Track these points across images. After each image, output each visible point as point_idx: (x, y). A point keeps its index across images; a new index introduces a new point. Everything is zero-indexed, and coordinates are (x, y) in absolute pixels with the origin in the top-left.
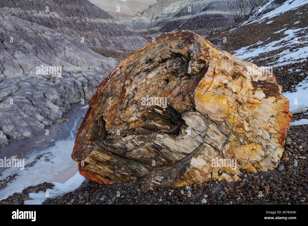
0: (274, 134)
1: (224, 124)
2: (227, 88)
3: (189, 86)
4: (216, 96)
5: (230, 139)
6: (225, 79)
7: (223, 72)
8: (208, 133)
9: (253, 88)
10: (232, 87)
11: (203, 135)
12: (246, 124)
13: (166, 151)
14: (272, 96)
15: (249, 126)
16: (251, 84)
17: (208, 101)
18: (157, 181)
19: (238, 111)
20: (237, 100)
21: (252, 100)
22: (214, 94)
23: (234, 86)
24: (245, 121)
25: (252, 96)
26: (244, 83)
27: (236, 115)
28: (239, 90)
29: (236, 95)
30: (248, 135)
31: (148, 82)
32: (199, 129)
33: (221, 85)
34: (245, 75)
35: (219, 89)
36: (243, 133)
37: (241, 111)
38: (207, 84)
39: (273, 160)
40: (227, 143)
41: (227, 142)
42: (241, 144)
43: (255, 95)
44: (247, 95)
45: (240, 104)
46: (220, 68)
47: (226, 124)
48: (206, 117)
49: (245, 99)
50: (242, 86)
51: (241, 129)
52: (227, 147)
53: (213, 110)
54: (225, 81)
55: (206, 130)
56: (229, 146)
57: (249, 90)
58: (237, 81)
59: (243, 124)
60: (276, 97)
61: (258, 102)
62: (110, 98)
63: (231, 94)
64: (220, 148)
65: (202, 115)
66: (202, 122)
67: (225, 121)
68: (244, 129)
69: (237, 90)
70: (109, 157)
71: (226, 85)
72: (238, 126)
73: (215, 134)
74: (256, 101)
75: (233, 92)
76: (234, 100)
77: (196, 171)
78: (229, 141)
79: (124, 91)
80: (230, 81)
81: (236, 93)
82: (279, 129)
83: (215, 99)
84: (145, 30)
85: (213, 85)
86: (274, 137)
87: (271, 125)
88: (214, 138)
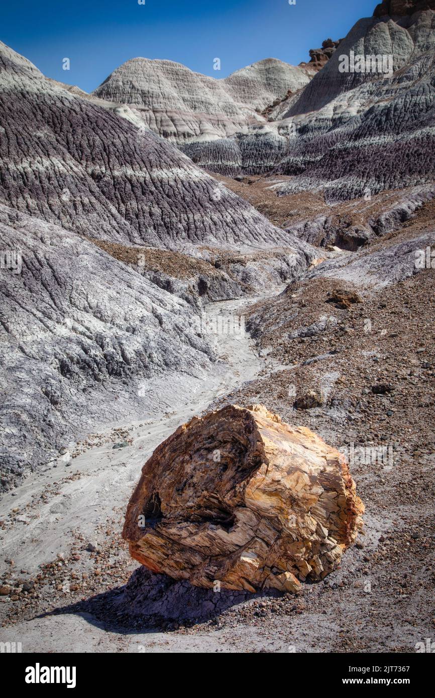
0: (335, 531)
1: (276, 519)
2: (280, 484)
5: (282, 535)
6: (279, 475)
7: (277, 468)
8: (259, 528)
9: (310, 484)
10: (286, 484)
11: (255, 529)
13: (219, 541)
14: (333, 491)
16: (309, 479)
17: (258, 498)
19: (292, 507)
20: (291, 496)
21: (308, 496)
23: (289, 482)
24: (300, 517)
25: (309, 492)
26: (301, 477)
27: (290, 511)
28: (294, 486)
29: (291, 491)
30: (302, 532)
32: (250, 523)
33: (273, 482)
34: (303, 469)
35: (271, 486)
36: (296, 530)
37: (295, 506)
38: (258, 481)
39: (329, 559)
40: (279, 539)
41: (279, 537)
42: (294, 540)
43: (312, 491)
44: (303, 490)
45: (294, 500)
46: (275, 464)
47: (278, 519)
48: (257, 513)
49: (300, 495)
50: (297, 482)
51: (295, 525)
52: (280, 542)
53: (264, 506)
54: (278, 478)
55: (258, 525)
57: (306, 485)
58: (293, 476)
59: (297, 520)
60: (338, 493)
61: (316, 497)
62: (167, 472)
63: (284, 490)
64: (272, 542)
65: (253, 511)
66: (254, 517)
67: (277, 517)
69: (292, 486)
70: (164, 541)
71: (279, 481)
73: (267, 529)
74: (313, 497)
75: (286, 488)
76: (288, 496)
77: (247, 565)
79: (182, 468)
80: (284, 477)
81: (290, 489)
82: (340, 526)
85: (264, 483)
86: (334, 534)
87: (331, 521)
88: (265, 533)
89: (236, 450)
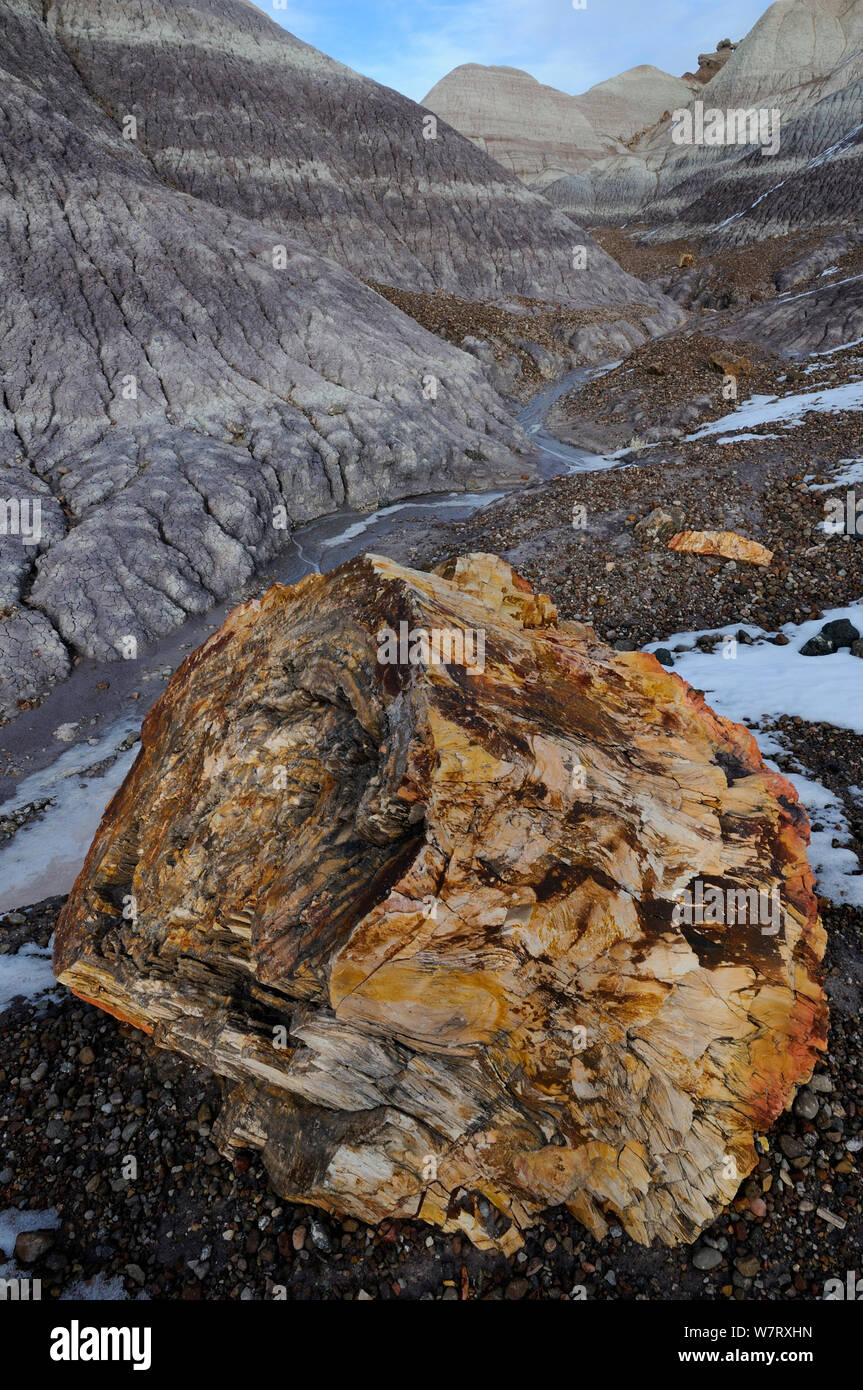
0: (722, 1103)
1: (475, 1064)
2: (499, 942)
3: (334, 903)
4: (439, 972)
5: (496, 1118)
6: (495, 904)
7: (490, 873)
8: (404, 1084)
9: (639, 935)
10: (527, 937)
11: (386, 1084)
12: (580, 1075)
14: (739, 962)
15: (592, 1082)
16: (633, 915)
17: (397, 994)
18: (254, 1135)
19: (546, 1025)
20: (544, 987)
21: (624, 985)
22: (428, 967)
23: (540, 931)
24: (577, 1062)
25: (629, 968)
26: (599, 911)
27: (538, 1037)
28: (563, 945)
29: (546, 968)
30: (583, 1116)
32: (366, 1068)
33: (467, 931)
34: (613, 870)
35: (456, 949)
36: (561, 1106)
37: (561, 1022)
38: (393, 932)
39: (685, 1208)
40: (484, 1128)
41: (483, 1126)
42: (544, 1143)
43: (644, 968)
44: (605, 963)
45: (562, 998)
46: (480, 853)
47: (484, 1066)
49: (590, 982)
50: (582, 926)
51: (554, 1089)
52: (485, 1140)
53: (423, 1022)
54: (488, 918)
55: (399, 1076)
56: (492, 1139)
57: (618, 941)
58: (563, 906)
59: (565, 1072)
60: (756, 971)
61: (657, 990)
62: (174, 759)
63: (515, 964)
64: (454, 1134)
65: (368, 1032)
66: (378, 1051)
67: (481, 1058)
68: (566, 1089)
69: (553, 947)
71: (493, 929)
72: (541, 1079)
73: (438, 1094)
74: (646, 989)
75: (528, 958)
76: (531, 987)
78: (495, 1124)
79: (202, 760)
80: (518, 911)
81: (545, 959)
82: (746, 1090)
83: (434, 983)
85: (422, 937)
86: (717, 1114)
87: (713, 1069)
88: (429, 1104)
89: (344, 749)
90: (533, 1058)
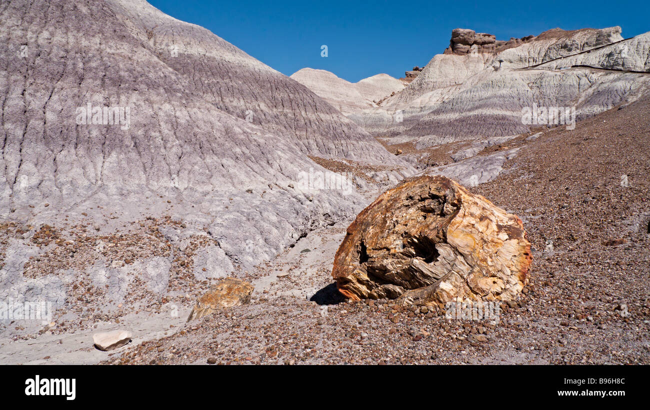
0: (515, 272)
1: (470, 257)
2: (474, 227)
3: (443, 223)
4: (465, 233)
5: (474, 270)
6: (473, 220)
7: (472, 215)
8: (456, 263)
9: (497, 230)
10: (479, 228)
11: (452, 263)
12: (489, 259)
13: (420, 273)
14: (515, 239)
15: (492, 261)
16: (496, 227)
17: (457, 237)
18: (410, 300)
19: (482, 248)
20: (482, 239)
21: (496, 240)
22: (463, 232)
23: (481, 227)
24: (489, 257)
25: (496, 236)
26: (490, 225)
27: (481, 251)
28: (485, 230)
29: (482, 235)
30: (491, 269)
31: (408, 217)
32: (448, 259)
33: (469, 225)
34: (491, 218)
35: (467, 228)
36: (487, 267)
37: (485, 248)
38: (458, 223)
39: (512, 293)
41: (472, 272)
42: (484, 276)
43: (499, 236)
44: (492, 235)
45: (485, 242)
46: (470, 211)
47: (472, 257)
48: (455, 249)
49: (490, 239)
50: (487, 227)
51: (485, 263)
52: (472, 276)
53: (461, 244)
54: (473, 222)
55: (455, 260)
56: (473, 276)
57: (494, 231)
58: (484, 223)
59: (486, 259)
60: (518, 240)
61: (502, 242)
62: (371, 227)
63: (477, 233)
64: (465, 276)
65: (452, 247)
66: (452, 253)
67: (471, 255)
68: (487, 263)
69: (483, 230)
71: (473, 225)
72: (482, 260)
73: (462, 265)
74: (499, 241)
75: (479, 232)
76: (480, 238)
77: (444, 293)
78: (474, 272)
79: (385, 222)
80: (477, 222)
81: (482, 233)
82: (520, 268)
83: (463, 236)
84: (383, 130)
85: (462, 224)
86: (515, 275)
87: (513, 264)
88: (461, 268)
90: (480, 256)
